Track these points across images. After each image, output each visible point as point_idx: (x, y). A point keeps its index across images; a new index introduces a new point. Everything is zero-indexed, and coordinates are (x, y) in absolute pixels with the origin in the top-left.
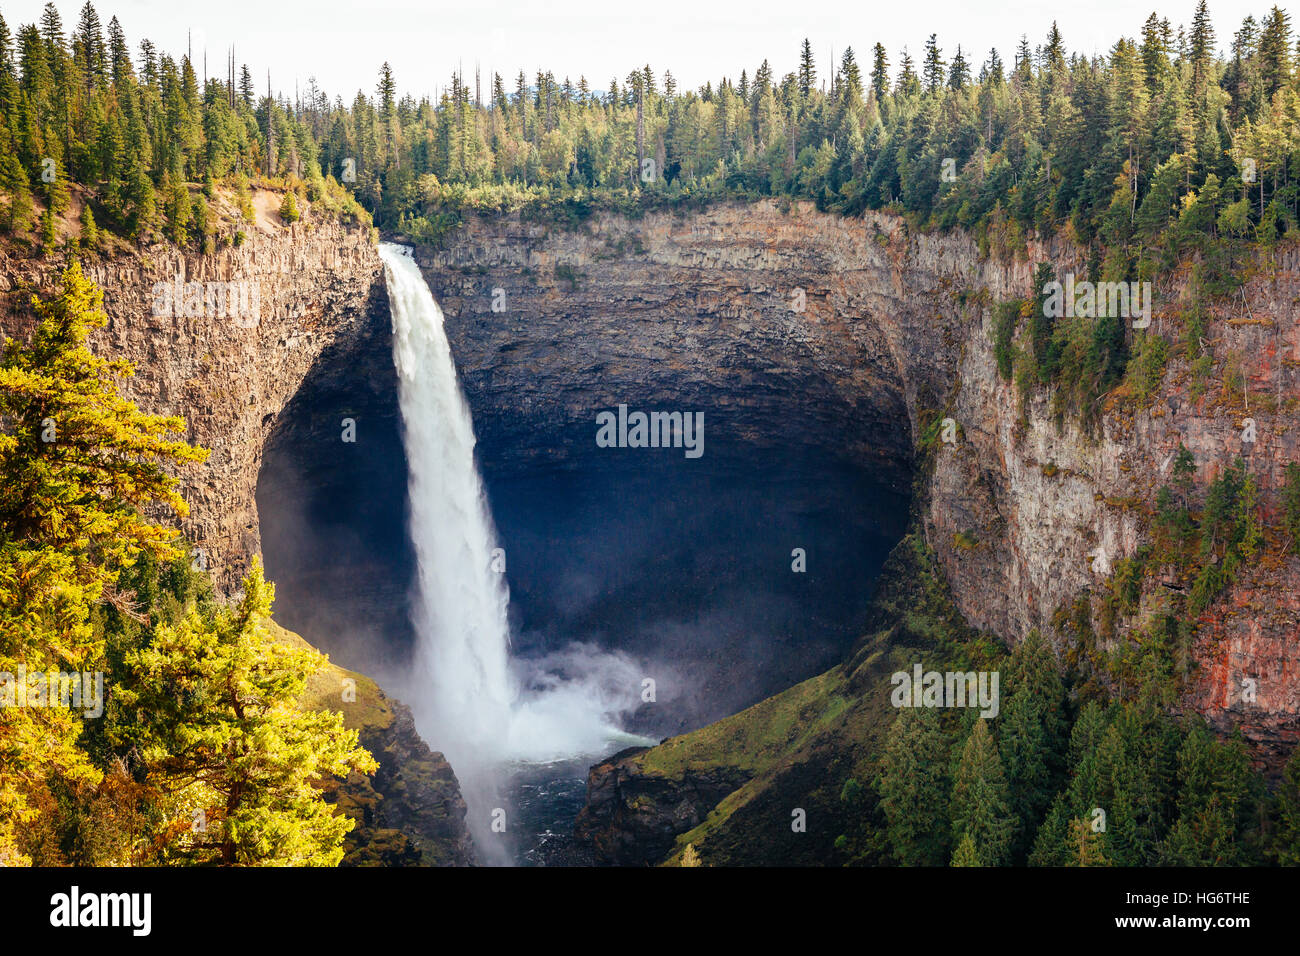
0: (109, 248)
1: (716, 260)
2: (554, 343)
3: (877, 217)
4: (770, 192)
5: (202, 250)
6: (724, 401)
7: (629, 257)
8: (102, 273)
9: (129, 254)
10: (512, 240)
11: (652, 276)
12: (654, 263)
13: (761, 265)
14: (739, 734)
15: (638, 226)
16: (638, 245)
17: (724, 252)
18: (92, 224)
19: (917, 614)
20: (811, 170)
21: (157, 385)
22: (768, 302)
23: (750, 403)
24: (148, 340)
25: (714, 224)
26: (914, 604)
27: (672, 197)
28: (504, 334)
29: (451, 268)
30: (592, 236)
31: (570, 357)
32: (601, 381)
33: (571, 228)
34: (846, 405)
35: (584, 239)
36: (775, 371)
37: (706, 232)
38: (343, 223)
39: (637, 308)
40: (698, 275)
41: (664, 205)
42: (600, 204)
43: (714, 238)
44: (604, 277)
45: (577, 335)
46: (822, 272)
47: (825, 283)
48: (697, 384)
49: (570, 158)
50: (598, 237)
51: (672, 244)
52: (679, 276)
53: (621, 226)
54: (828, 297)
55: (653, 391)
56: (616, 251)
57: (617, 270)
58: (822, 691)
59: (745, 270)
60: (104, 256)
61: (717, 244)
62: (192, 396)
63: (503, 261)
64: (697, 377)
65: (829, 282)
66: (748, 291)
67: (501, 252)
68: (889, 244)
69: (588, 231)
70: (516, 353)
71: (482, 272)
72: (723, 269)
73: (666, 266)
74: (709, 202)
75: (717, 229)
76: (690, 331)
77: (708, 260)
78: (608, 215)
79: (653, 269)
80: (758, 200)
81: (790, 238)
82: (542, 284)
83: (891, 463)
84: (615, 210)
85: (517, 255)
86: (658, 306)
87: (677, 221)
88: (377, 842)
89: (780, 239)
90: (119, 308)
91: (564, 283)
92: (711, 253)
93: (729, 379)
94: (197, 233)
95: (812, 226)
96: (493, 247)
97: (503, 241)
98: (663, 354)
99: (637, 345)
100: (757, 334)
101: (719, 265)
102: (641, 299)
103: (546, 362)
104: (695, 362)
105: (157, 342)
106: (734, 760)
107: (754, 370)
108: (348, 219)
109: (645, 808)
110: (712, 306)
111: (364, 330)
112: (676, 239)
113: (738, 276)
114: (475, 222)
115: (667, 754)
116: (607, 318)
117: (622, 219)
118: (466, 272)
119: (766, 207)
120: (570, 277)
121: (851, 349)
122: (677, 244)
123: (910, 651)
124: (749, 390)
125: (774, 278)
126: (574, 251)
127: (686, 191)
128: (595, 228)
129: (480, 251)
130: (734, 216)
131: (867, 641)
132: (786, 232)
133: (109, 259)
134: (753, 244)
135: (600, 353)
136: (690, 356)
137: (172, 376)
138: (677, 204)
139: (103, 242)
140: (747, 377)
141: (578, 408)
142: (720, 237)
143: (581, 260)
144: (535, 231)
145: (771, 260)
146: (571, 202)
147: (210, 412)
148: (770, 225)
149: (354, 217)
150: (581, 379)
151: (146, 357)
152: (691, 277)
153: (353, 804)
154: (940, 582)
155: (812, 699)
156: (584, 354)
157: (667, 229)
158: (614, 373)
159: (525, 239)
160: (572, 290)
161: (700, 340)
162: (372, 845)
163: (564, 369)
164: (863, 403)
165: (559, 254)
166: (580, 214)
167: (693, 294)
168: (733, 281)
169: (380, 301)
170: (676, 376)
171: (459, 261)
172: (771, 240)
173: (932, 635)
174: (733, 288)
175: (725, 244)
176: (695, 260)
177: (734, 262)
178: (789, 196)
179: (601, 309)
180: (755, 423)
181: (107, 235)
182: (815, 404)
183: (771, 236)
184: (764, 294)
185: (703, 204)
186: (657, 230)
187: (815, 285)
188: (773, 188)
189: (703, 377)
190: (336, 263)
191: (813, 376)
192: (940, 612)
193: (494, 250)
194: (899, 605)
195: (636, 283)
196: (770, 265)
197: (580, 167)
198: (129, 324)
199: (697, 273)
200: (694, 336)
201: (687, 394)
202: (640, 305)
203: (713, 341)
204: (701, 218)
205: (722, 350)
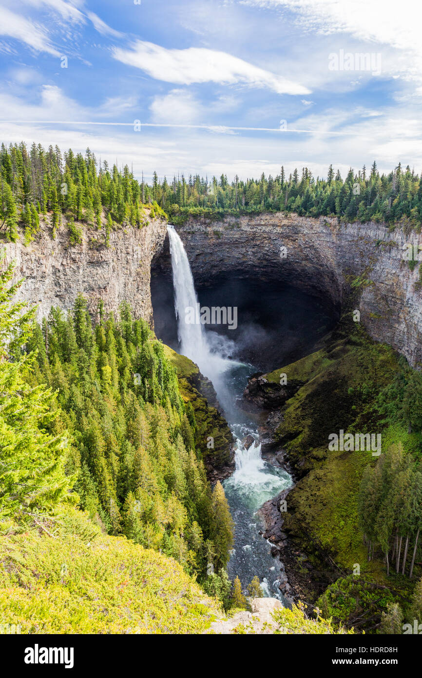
0: (116, 227)
1: (261, 230)
2: (211, 253)
3: (325, 218)
4: (280, 210)
5: (139, 227)
6: (257, 269)
7: (235, 229)
8: (113, 235)
9: (121, 229)
10: (202, 223)
11: (242, 234)
12: (242, 230)
13: (275, 231)
14: (296, 370)
15: (239, 220)
16: (238, 225)
17: (264, 227)
18: (111, 219)
19: (354, 336)
20: (295, 204)
21: (129, 271)
22: (276, 242)
23: (265, 270)
24: (126, 257)
25: (261, 219)
26: (353, 333)
27: (249, 211)
28: (198, 251)
29: (185, 232)
30: (224, 222)
31: (214, 257)
32: (222, 264)
33: (218, 220)
34: (297, 271)
35: (222, 223)
36: (274, 261)
37: (259, 222)
38: (161, 218)
39: (236, 244)
40: (255, 234)
41: (247, 214)
42: (227, 213)
43: (261, 223)
44: (228, 234)
45: (218, 251)
46: (296, 233)
47: (296, 237)
48: (250, 264)
49: (216, 199)
50: (226, 223)
51: (248, 225)
52: (249, 234)
53: (233, 220)
54: (297, 241)
55: (237, 266)
56: (231, 227)
57: (231, 232)
58: (319, 357)
59: (270, 232)
60: (114, 229)
61: (262, 225)
62: (138, 274)
63: (199, 230)
64: (250, 263)
65: (298, 237)
66: (270, 238)
67: (199, 227)
68: (331, 226)
69: (223, 221)
70: (200, 256)
71: (193, 233)
72: (263, 232)
73: (246, 231)
74: (261, 213)
75: (262, 221)
76: (250, 250)
77: (258, 230)
78: (229, 216)
79: (242, 232)
80: (277, 212)
81: (286, 223)
82: (210, 237)
83: (309, 287)
84: (232, 215)
85: (203, 228)
86: (242, 243)
87: (250, 218)
88: (210, 412)
89: (283, 224)
90: (119, 247)
91: (216, 236)
92: (260, 228)
93: (259, 263)
94: (138, 222)
95: (295, 220)
96: (197, 225)
97: (199, 224)
98: (241, 256)
99: (234, 253)
100: (270, 251)
101: (262, 231)
102: (237, 241)
103: (208, 259)
104: (251, 258)
105: (128, 257)
106: (296, 377)
107: (267, 260)
108: (163, 217)
109: (271, 392)
110: (258, 243)
111: (162, 250)
112: (249, 223)
113: (268, 234)
114: (192, 218)
115: (275, 376)
116: (227, 246)
117: (234, 218)
118: (189, 233)
119: (280, 215)
120: (218, 235)
121: (303, 255)
122: (250, 225)
123: (353, 346)
124: (265, 266)
125: (279, 235)
126: (219, 227)
127: (253, 210)
128: (225, 220)
129: (193, 227)
130: (268, 217)
131: (334, 343)
132: (285, 222)
133: (115, 231)
134: (273, 225)
135: (223, 256)
136: (249, 257)
137: (133, 268)
138: (250, 213)
139: (114, 225)
140: (265, 263)
141: (214, 271)
142: (263, 223)
143: (221, 229)
144: (208, 221)
145: (279, 230)
146: (219, 213)
147: (143, 279)
148: (280, 220)
149: (164, 217)
150: (216, 263)
151: (125, 262)
152: (253, 235)
153: (202, 401)
154: (362, 326)
155: (316, 359)
156: (218, 256)
157: (247, 221)
158: (226, 262)
159: (205, 223)
160: (218, 238)
161: (253, 252)
162: (209, 413)
163: (212, 261)
164: (303, 270)
165: (215, 228)
166: (221, 216)
167: (253, 239)
168: (266, 236)
169: (167, 240)
170: (244, 262)
171: (187, 230)
172: (279, 224)
173: (361, 342)
174: (265, 238)
175: (265, 225)
176: (255, 230)
177: (267, 230)
178: (287, 211)
179: (226, 244)
180: (265, 275)
181: (115, 223)
182: (286, 270)
183: (280, 223)
184: (276, 240)
185: (258, 214)
186: (244, 221)
187: (293, 237)
188: (281, 209)
189: (252, 263)
190: (160, 231)
191: (287, 263)
192: (362, 335)
193: (197, 227)
194: (346, 333)
195: (237, 236)
196: (278, 231)
197: (219, 202)
198: (121, 252)
199: (254, 233)
200: (251, 251)
201: (246, 267)
202: (237, 242)
203: (257, 253)
204: (257, 218)
205: (259, 255)
